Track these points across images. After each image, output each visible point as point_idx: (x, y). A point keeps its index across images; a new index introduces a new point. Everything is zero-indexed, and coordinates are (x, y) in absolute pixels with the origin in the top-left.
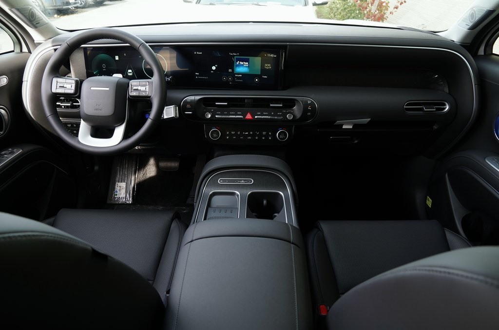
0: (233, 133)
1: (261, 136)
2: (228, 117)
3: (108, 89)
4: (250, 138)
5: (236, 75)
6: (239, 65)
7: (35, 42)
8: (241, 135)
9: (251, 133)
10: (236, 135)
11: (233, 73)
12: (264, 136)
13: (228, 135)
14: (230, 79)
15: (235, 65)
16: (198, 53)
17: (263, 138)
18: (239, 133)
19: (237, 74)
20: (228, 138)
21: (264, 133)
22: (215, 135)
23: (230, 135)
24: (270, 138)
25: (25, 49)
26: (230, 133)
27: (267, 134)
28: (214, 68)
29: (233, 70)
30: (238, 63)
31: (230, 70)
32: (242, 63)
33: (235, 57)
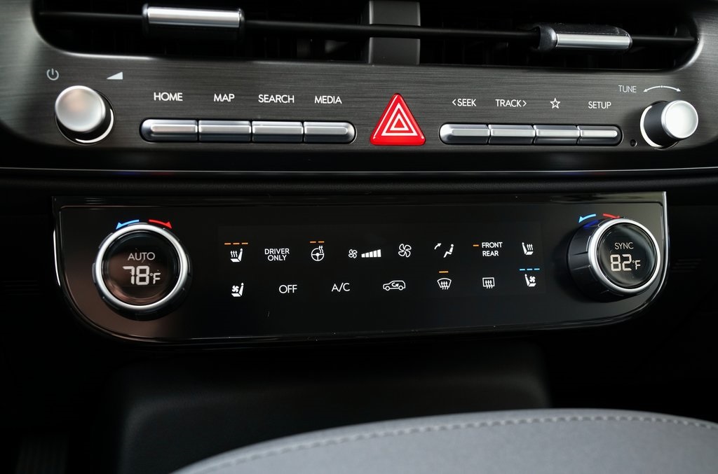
0: (275, 254)
1: (470, 265)
2: (243, 126)
8: (337, 266)
9: (405, 251)
10: (297, 267)
12: (490, 266)
13: (237, 273)
17: (489, 283)
18: (318, 254)
20: (237, 291)
21: (490, 249)
22: (141, 274)
23: (255, 270)
24: (531, 282)
26: (255, 255)
27: (511, 255)
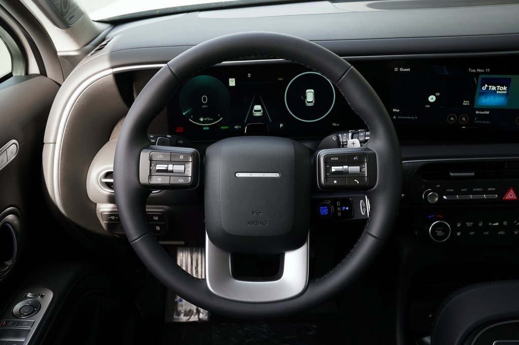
0: (469, 224)
2: (468, 197)
3: (277, 175)
4: (502, 233)
5: (477, 112)
6: (488, 93)
7: (59, 54)
8: (486, 227)
9: (505, 223)
10: (475, 228)
11: (472, 108)
13: (459, 229)
14: (464, 119)
15: (478, 91)
16: (401, 70)
18: (481, 224)
19: (479, 110)
20: (459, 234)
22: (440, 233)
23: (464, 229)
25: (34, 68)
26: (463, 225)
28: (432, 99)
29: (472, 102)
30: (484, 88)
31: (466, 103)
32: (494, 88)
33: (481, 77)
